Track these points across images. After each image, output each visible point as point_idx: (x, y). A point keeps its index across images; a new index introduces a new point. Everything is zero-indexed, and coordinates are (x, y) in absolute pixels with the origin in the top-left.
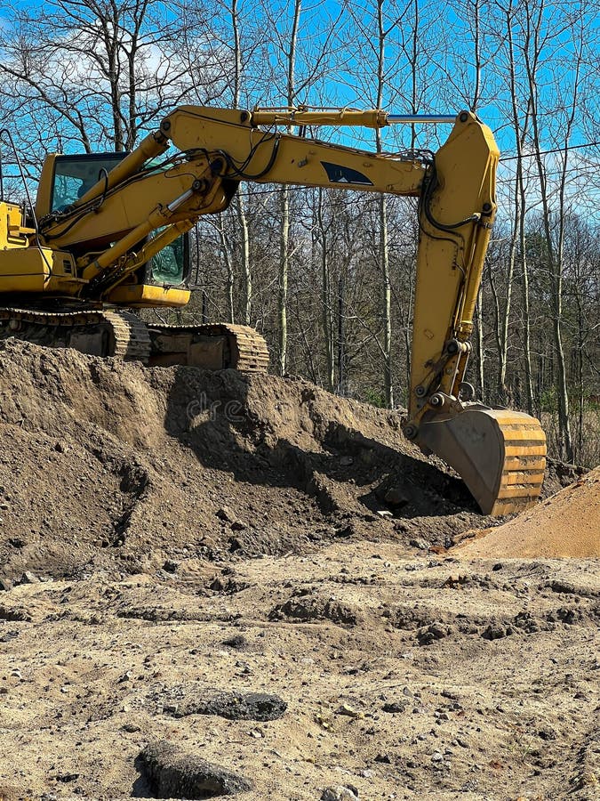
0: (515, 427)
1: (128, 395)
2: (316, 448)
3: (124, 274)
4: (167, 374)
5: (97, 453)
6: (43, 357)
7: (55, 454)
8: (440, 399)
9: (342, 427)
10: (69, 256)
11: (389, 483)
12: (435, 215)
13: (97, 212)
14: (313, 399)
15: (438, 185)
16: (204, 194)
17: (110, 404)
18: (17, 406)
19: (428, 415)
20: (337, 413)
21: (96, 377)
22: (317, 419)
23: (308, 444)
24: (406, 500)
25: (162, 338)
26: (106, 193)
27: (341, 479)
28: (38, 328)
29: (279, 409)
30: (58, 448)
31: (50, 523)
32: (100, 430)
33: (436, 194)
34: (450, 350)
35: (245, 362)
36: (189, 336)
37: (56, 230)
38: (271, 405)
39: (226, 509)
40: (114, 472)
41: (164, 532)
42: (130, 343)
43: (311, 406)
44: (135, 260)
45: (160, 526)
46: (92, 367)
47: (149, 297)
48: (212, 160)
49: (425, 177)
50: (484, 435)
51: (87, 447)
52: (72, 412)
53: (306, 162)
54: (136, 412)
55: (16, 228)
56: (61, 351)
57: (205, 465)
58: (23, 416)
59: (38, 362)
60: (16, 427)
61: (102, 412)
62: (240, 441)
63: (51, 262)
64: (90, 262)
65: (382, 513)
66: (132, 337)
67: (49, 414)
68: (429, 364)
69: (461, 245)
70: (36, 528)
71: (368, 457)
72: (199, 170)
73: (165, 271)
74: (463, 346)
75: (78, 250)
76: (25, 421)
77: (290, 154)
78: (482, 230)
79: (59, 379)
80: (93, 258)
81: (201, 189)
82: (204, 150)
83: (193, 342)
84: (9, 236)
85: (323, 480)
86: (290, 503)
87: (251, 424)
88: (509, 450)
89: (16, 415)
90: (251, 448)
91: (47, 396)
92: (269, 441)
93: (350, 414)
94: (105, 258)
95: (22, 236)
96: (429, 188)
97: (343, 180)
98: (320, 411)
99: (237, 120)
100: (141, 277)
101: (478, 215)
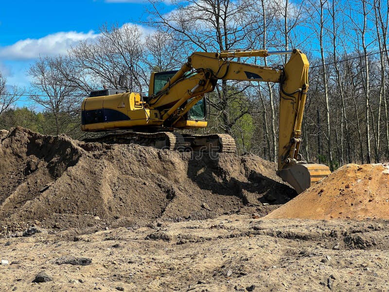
0: (316, 170)
1: (172, 163)
2: (246, 180)
3: (178, 117)
4: (188, 155)
5: (159, 185)
6: (140, 151)
7: (143, 186)
8: (289, 161)
9: (255, 172)
10: (157, 111)
11: (269, 193)
12: (285, 90)
13: (167, 94)
14: (245, 161)
15: (286, 78)
16: (204, 85)
17: (165, 167)
18: (131, 169)
19: (285, 167)
20: (255, 167)
21: (160, 157)
22: (246, 169)
23: (243, 179)
24: (275, 199)
25: (196, 140)
26: (170, 87)
27: (252, 192)
28: (145, 139)
29: (232, 166)
30: (145, 184)
31: (138, 211)
32: (161, 176)
33: (285, 82)
34: (292, 142)
35: (226, 148)
36: (205, 139)
37: (153, 101)
38: (229, 164)
39: (204, 204)
40: (165, 192)
41: (178, 213)
42: (176, 144)
43: (244, 165)
44: (183, 111)
45: (177, 211)
46: (158, 154)
47: (189, 125)
48: (206, 73)
49: (281, 76)
50: (303, 174)
51: (156, 183)
52: (151, 170)
53: (239, 72)
54: (175, 169)
55: (138, 102)
56: (147, 148)
57: (201, 188)
58: (133, 172)
59: (138, 152)
60: (130, 177)
61: (163, 170)
62: (217, 179)
63: (149, 114)
64: (165, 113)
65: (265, 204)
66: (177, 141)
67: (142, 171)
68: (285, 147)
69: (295, 101)
70: (132, 212)
71: (264, 183)
72: (201, 77)
73: (196, 115)
74: (298, 140)
75: (160, 109)
76: (134, 174)
77: (234, 69)
78: (303, 96)
79: (146, 158)
80: (166, 112)
81: (202, 84)
82: (202, 69)
83: (207, 141)
84: (135, 105)
85: (245, 193)
86: (232, 201)
87: (220, 172)
88: (312, 179)
89: (130, 172)
90: (221, 181)
91: (141, 165)
92: (228, 178)
93: (262, 167)
94: (171, 111)
95: (141, 105)
96: (283, 79)
97: (252, 78)
98: (248, 166)
99: (214, 56)
100: (186, 117)
101: (301, 89)
